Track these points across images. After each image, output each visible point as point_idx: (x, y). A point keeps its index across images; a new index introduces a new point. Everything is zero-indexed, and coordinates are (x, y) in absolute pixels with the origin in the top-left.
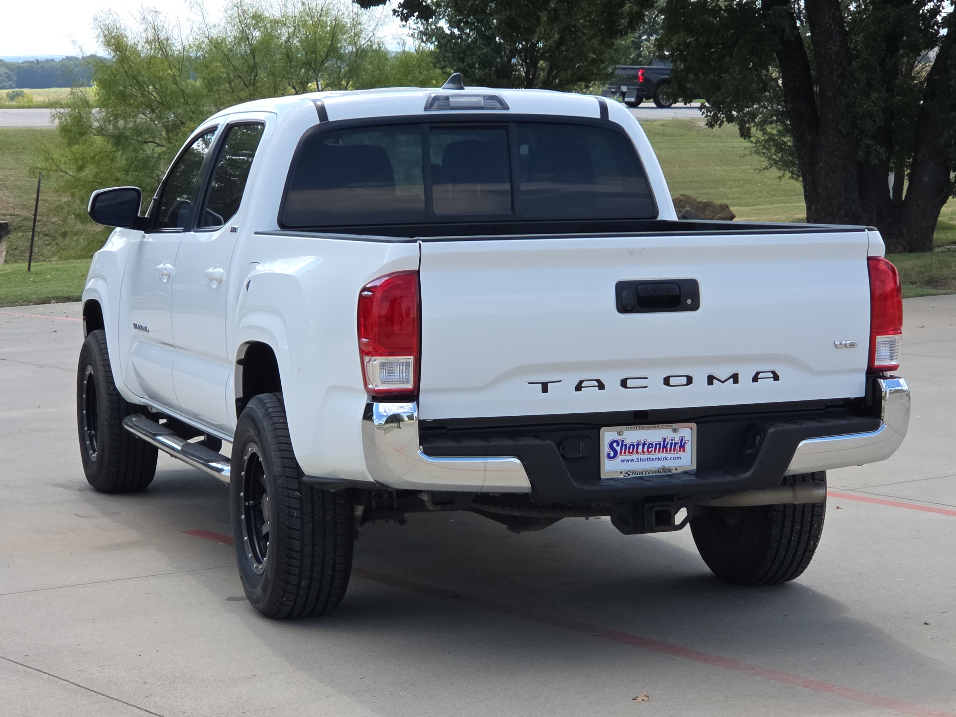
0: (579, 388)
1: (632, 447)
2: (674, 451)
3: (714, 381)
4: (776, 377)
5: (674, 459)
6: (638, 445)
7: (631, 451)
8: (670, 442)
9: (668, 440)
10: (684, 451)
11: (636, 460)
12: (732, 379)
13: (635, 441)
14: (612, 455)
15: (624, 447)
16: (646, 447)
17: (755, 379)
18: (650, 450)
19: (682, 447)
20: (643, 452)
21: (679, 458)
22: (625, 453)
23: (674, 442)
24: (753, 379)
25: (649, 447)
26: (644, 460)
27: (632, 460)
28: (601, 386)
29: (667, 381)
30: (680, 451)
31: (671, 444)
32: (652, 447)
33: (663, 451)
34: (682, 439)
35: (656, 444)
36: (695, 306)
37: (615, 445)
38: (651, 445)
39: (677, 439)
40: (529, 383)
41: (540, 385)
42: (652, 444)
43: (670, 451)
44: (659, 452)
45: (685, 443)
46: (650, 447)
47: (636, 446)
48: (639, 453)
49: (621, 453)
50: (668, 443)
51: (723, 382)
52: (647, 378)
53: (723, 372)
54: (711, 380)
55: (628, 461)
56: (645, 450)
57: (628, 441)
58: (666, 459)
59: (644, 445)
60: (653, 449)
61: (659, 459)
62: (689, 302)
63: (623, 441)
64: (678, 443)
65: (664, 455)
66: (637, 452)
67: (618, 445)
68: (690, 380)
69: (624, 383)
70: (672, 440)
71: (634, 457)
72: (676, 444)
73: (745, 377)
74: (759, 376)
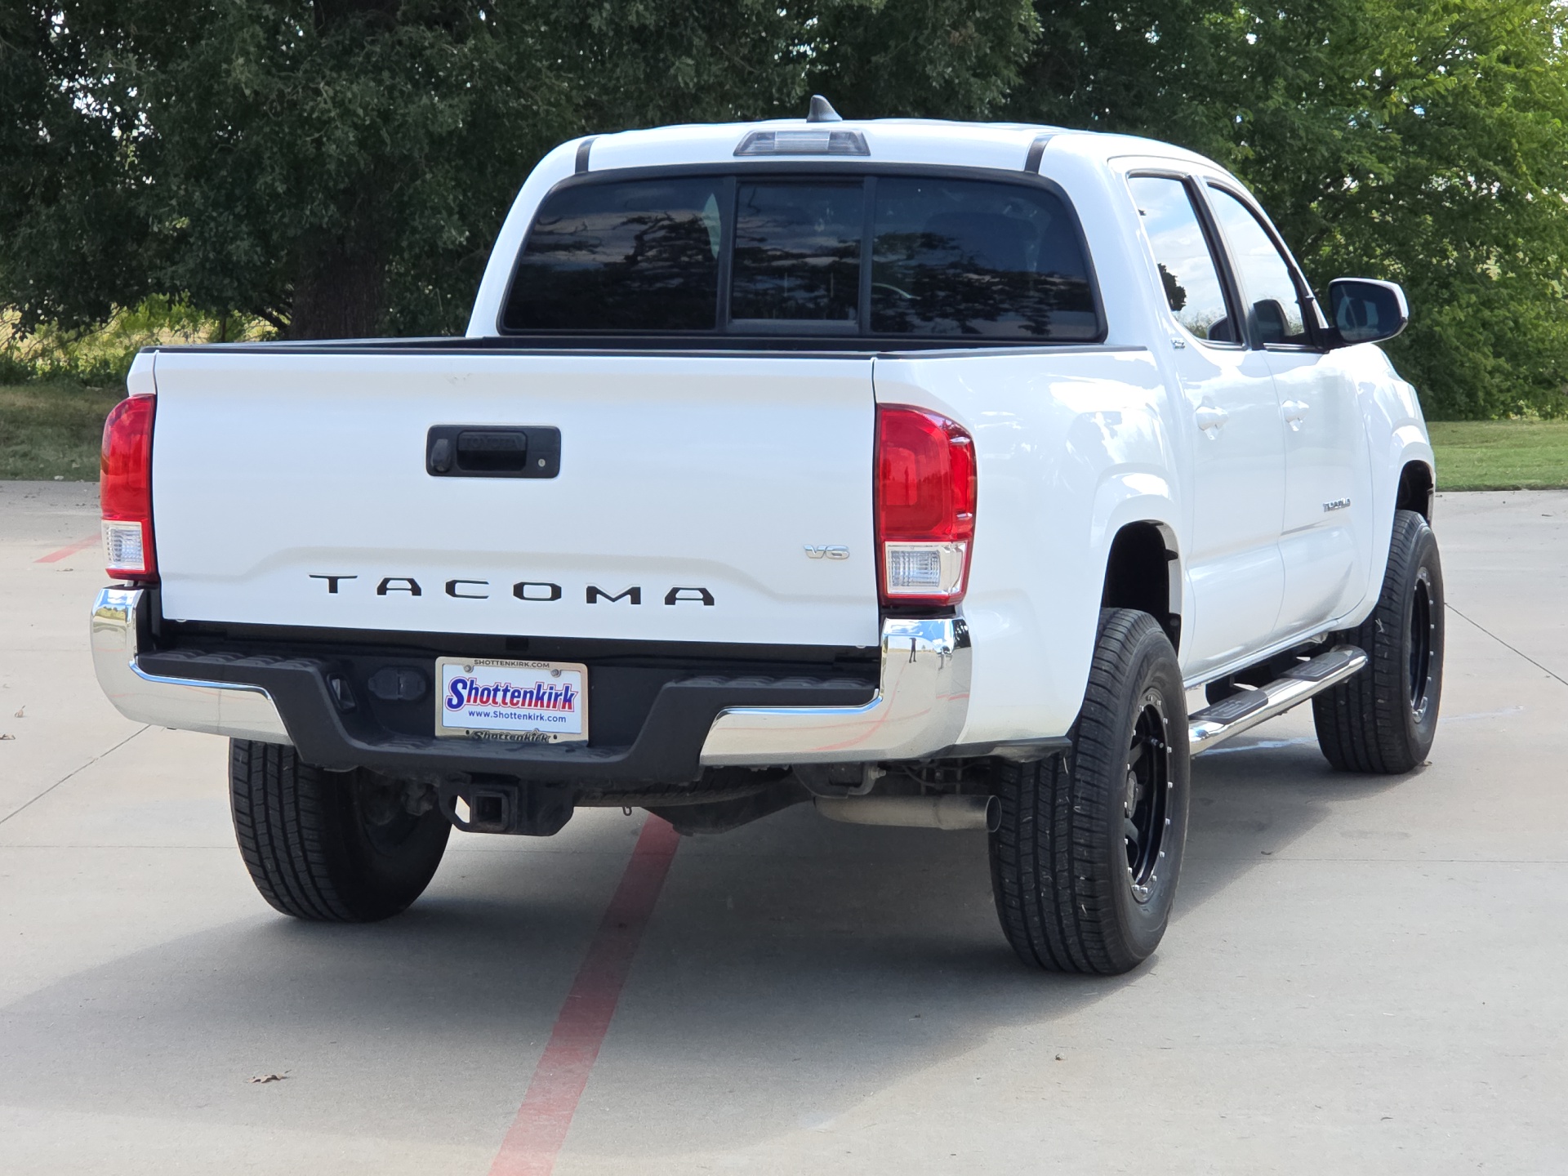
0: (382, 589)
1: (486, 692)
2: (554, 706)
3: (598, 596)
4: (708, 600)
5: (555, 719)
6: (496, 690)
7: (485, 699)
8: (548, 691)
9: (545, 688)
10: (570, 707)
11: (492, 714)
12: (629, 597)
13: (491, 685)
14: (455, 701)
15: (474, 691)
16: (509, 695)
17: (671, 599)
18: (515, 700)
19: (568, 700)
20: (504, 702)
21: (562, 719)
22: (475, 701)
23: (554, 692)
24: (666, 598)
25: (513, 696)
26: (507, 716)
27: (487, 715)
28: (416, 590)
29: (518, 591)
30: (564, 707)
31: (550, 694)
32: (519, 696)
33: (536, 705)
34: (567, 688)
35: (525, 693)
36: (552, 471)
37: (460, 686)
38: (516, 693)
39: (560, 688)
40: (312, 576)
41: (327, 581)
42: (519, 693)
43: (548, 706)
44: (530, 705)
45: (572, 695)
46: (515, 696)
47: (492, 693)
48: (497, 703)
49: (469, 701)
50: (544, 693)
51: (613, 600)
52: (486, 583)
53: (614, 584)
54: (592, 594)
55: (479, 714)
56: (508, 699)
57: (481, 684)
58: (541, 718)
59: (506, 691)
60: (521, 699)
61: (530, 717)
62: (542, 463)
63: (472, 682)
64: (561, 694)
65: (536, 711)
66: (494, 702)
67: (465, 687)
68: (556, 592)
69: (450, 588)
70: (551, 688)
71: (489, 708)
72: (557, 696)
73: (653, 595)
74: (677, 596)
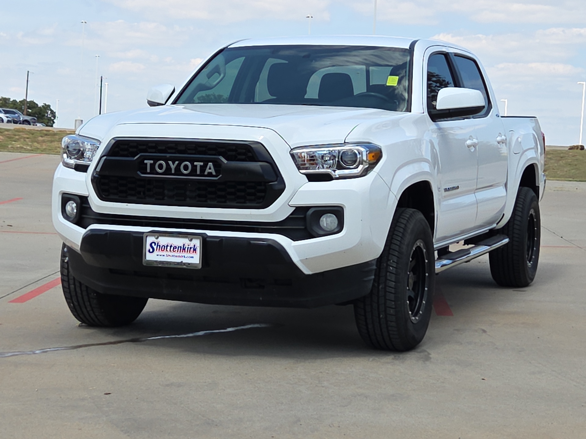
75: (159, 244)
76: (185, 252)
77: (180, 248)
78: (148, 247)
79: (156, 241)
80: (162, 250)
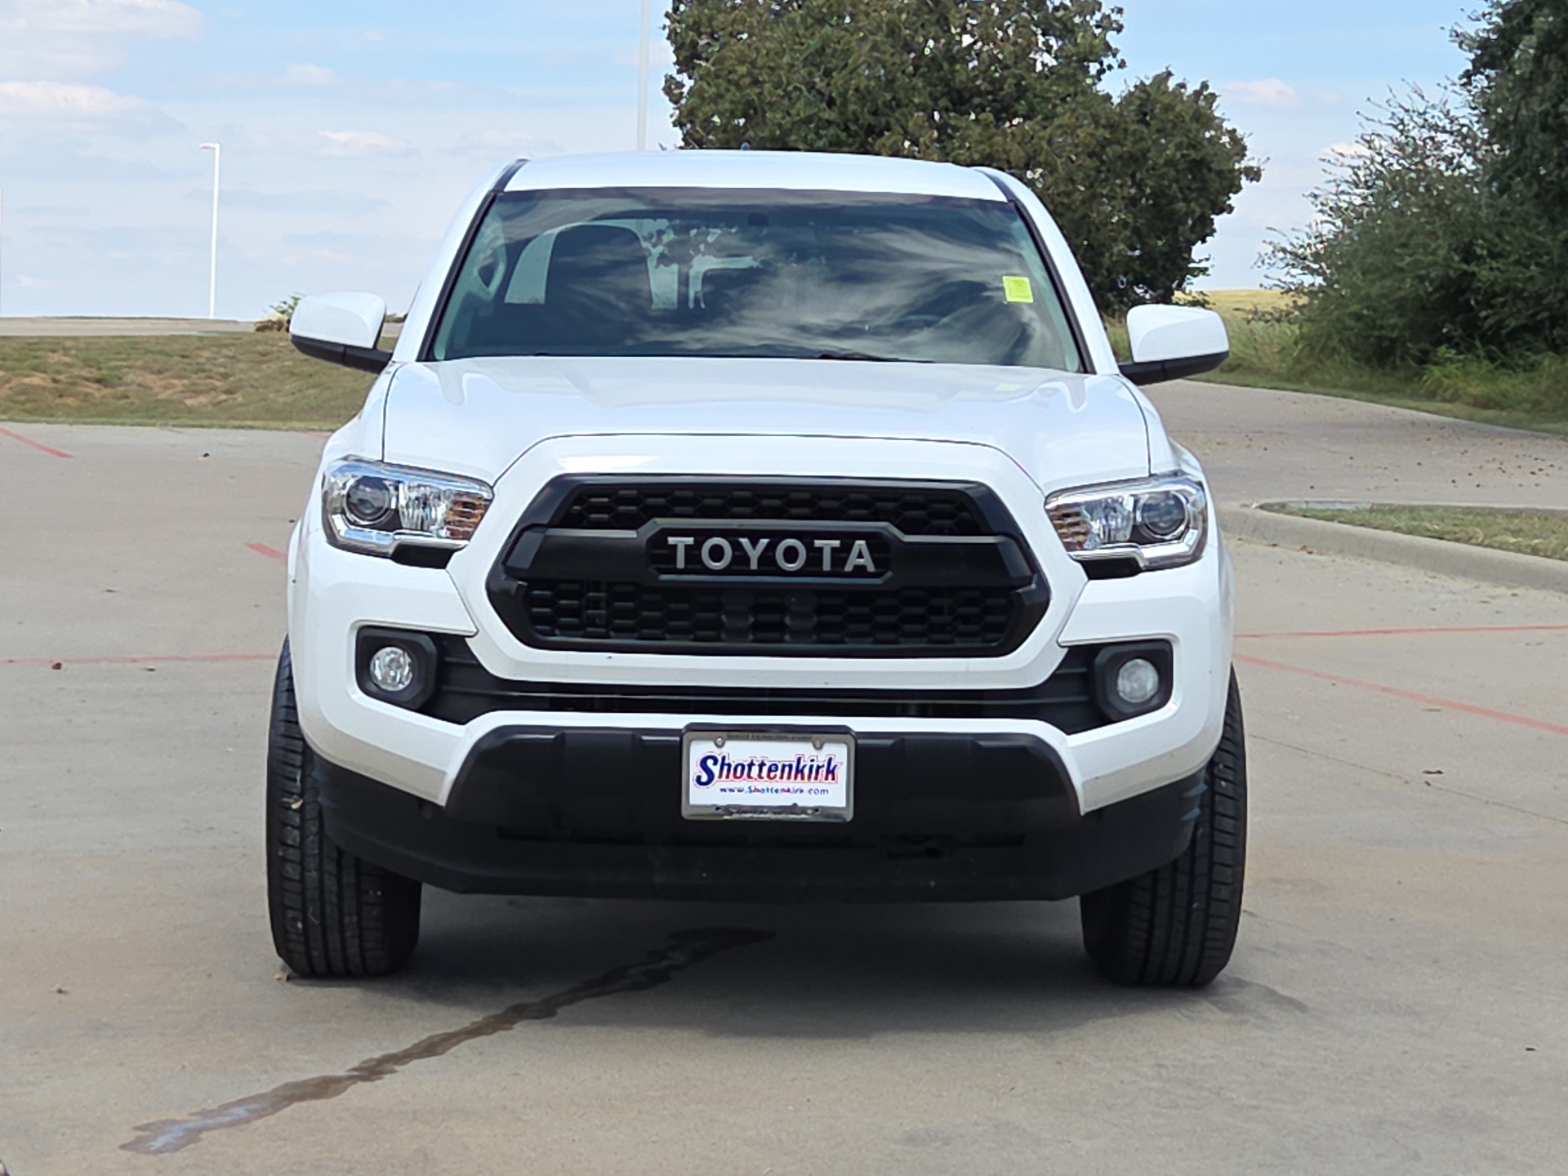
75: (726, 762)
76: (803, 778)
77: (787, 769)
78: (695, 770)
79: (717, 752)
80: (735, 776)
